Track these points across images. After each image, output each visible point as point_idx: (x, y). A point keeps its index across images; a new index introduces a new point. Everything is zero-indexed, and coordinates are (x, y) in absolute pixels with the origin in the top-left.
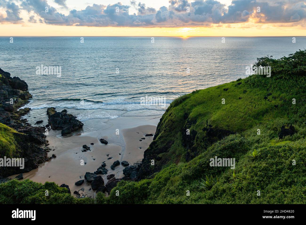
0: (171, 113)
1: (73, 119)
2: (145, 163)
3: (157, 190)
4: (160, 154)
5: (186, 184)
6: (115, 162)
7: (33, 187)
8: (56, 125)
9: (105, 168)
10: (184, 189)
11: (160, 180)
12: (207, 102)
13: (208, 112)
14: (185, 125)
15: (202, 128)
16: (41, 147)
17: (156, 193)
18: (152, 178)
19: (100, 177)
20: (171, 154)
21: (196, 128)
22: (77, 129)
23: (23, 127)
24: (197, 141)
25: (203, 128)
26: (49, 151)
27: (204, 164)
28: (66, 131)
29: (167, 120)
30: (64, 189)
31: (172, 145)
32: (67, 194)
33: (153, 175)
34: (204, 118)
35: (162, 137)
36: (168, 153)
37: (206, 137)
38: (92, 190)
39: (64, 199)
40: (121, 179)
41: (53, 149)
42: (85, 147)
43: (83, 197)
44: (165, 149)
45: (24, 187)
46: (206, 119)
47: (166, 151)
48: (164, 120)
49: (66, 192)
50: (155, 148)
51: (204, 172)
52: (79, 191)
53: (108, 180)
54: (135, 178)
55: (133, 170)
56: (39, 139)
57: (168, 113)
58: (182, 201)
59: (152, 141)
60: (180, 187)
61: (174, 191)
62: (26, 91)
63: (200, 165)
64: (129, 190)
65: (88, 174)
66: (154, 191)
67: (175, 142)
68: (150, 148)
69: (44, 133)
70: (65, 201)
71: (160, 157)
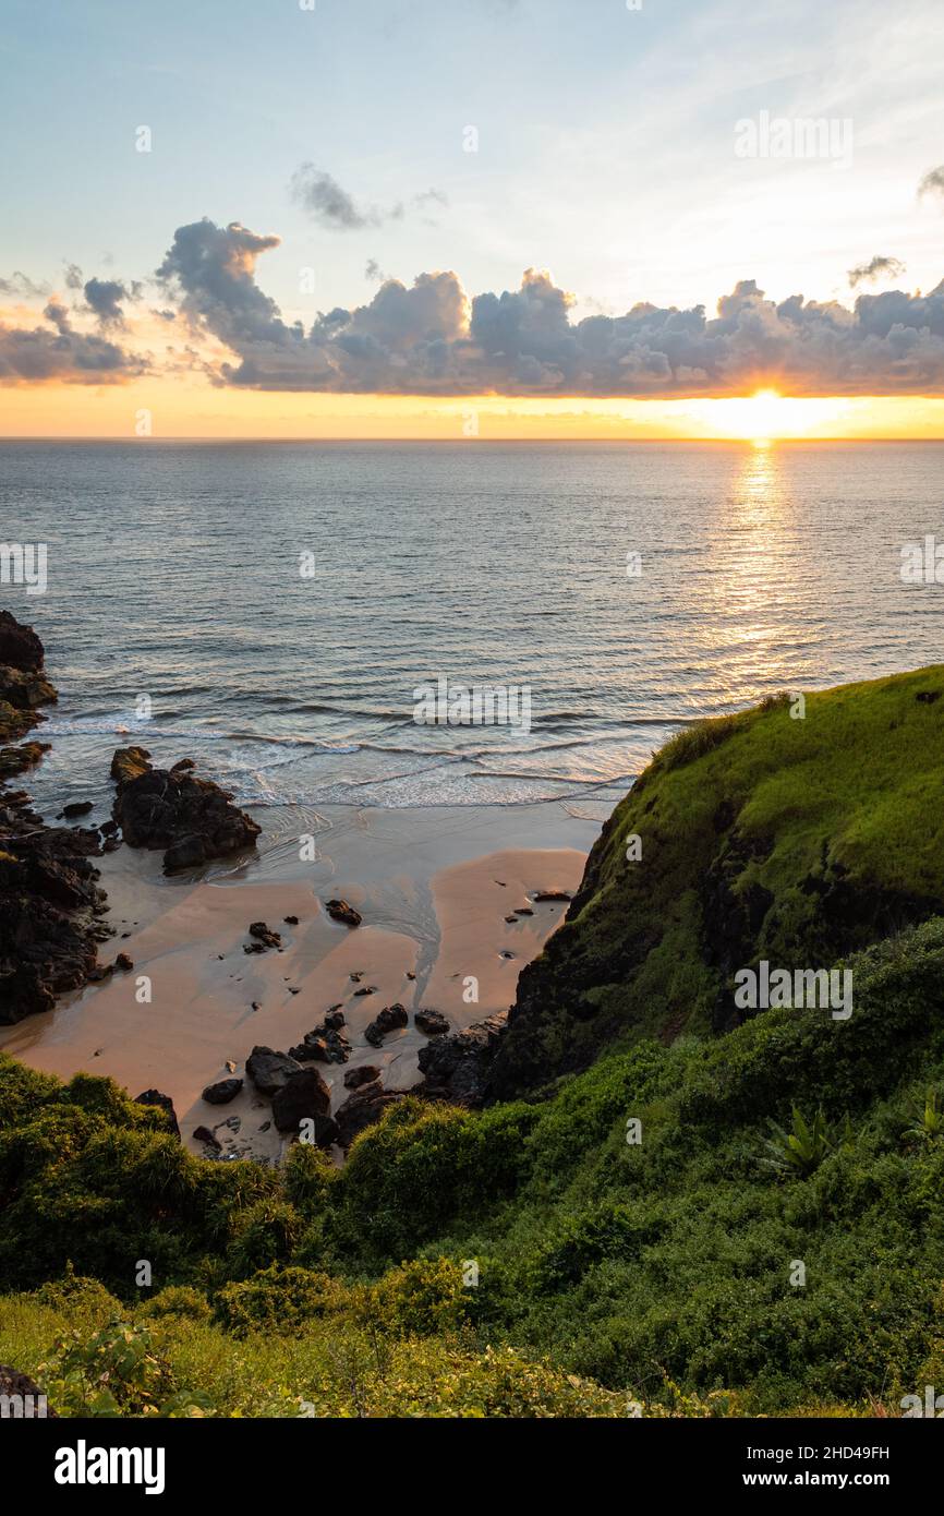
0: (656, 799)
1: (217, 801)
2: (520, 1025)
3: (561, 1159)
4: (592, 990)
5: (698, 1141)
6: (385, 1012)
7: (22, 1091)
8: (144, 828)
9: (339, 1037)
10: (687, 1166)
11: (580, 1111)
12: (832, 753)
13: (832, 804)
14: (714, 861)
15: (799, 879)
16: (72, 920)
17: (556, 1173)
18: (547, 1098)
19: (313, 1075)
20: (645, 991)
21: (770, 876)
22: (234, 849)
23: (9, 824)
24: (770, 938)
25: (805, 877)
26: (107, 940)
27: (789, 1052)
28: (184, 857)
30: (153, 1111)
31: (651, 952)
32: (161, 1138)
33: (550, 1085)
34: (811, 831)
35: (606, 910)
36: (632, 990)
37: (816, 922)
38: (273, 1128)
39: (145, 1155)
40: (405, 1093)
41: (124, 931)
42: (258, 930)
43: (232, 1156)
44: (618, 969)
46: (822, 837)
47: (618, 979)
48: (619, 828)
49: (156, 1127)
50: (571, 958)
51: (786, 1089)
52: (216, 1127)
53: (347, 1093)
54: (471, 1093)
55: (466, 1057)
56: (68, 882)
57: (643, 799)
58: (668, 1219)
59: (562, 922)
60: (669, 1153)
61: (641, 1168)
62: (35, 672)
63: (771, 1055)
64: (435, 1144)
65: (260, 1054)
66: (546, 1160)
67: (665, 936)
68: (547, 959)
69: (91, 860)
70: (151, 1167)
71: (591, 1001)
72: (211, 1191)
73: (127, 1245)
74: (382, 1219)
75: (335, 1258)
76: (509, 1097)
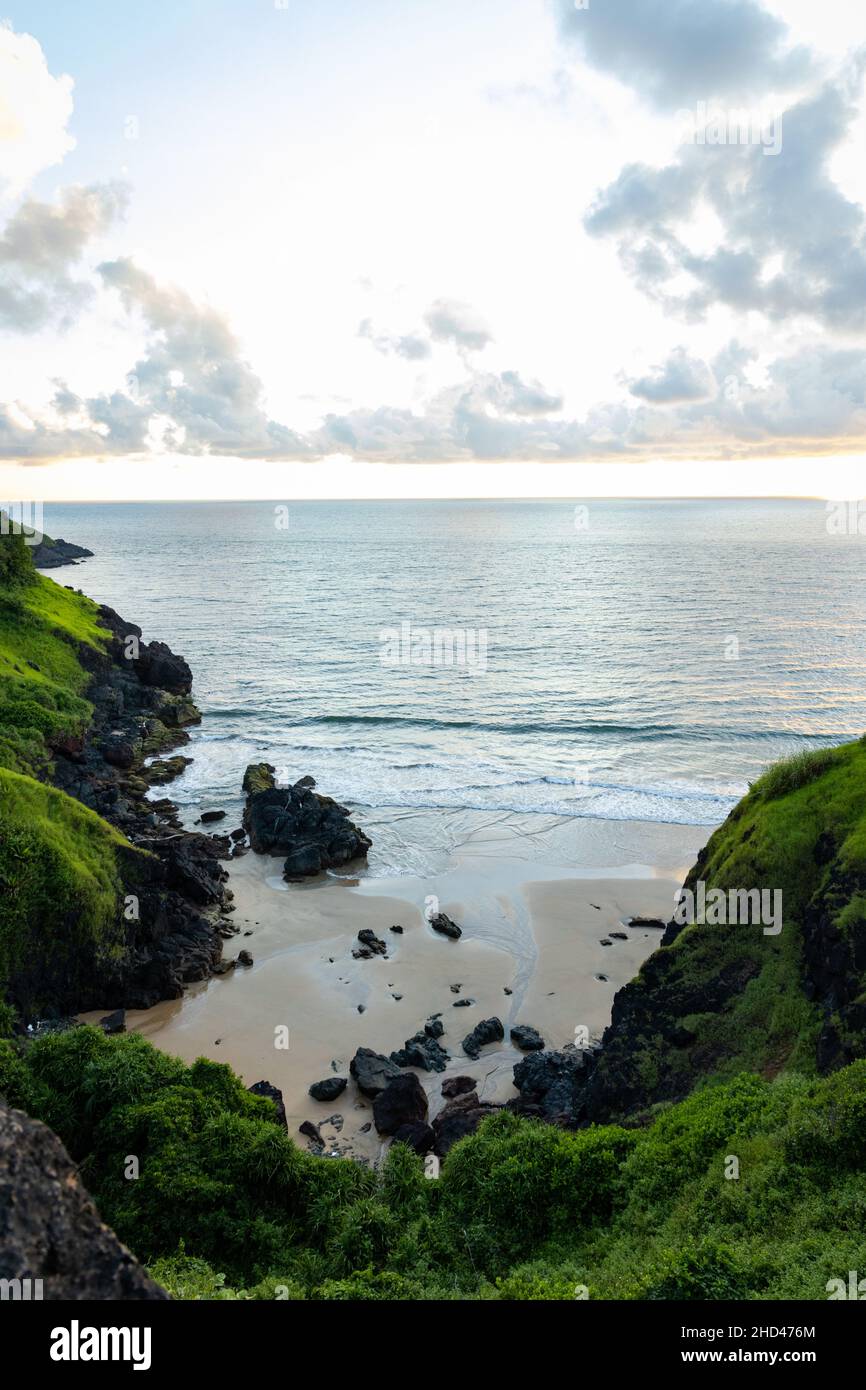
0: (753, 829)
1: (335, 815)
2: (615, 1047)
3: (658, 1189)
4: (689, 1017)
5: (807, 1183)
6: (482, 1025)
7: (150, 1071)
8: (269, 836)
9: (438, 1045)
10: (795, 1210)
11: (677, 1141)
14: (816, 893)
16: (203, 916)
17: (653, 1203)
18: (643, 1124)
19: (414, 1080)
20: (745, 1021)
22: (347, 859)
23: (155, 828)
28: (302, 865)
29: (730, 861)
30: (264, 1102)
31: (752, 981)
32: (270, 1128)
33: (646, 1112)
35: (703, 937)
36: (730, 1019)
38: (373, 1131)
39: (255, 1143)
40: (502, 1106)
41: (246, 930)
42: (366, 937)
43: (334, 1154)
44: (715, 999)
45: (119, 1061)
47: (716, 1008)
48: (715, 856)
49: (266, 1118)
50: (667, 984)
52: (321, 1124)
53: (444, 1102)
54: (566, 1113)
55: (560, 1076)
56: (201, 882)
57: (740, 828)
58: (776, 1264)
59: (656, 946)
60: (775, 1194)
61: (745, 1207)
62: (184, 695)
64: (529, 1160)
65: (364, 1055)
66: (643, 1189)
67: (764, 968)
68: (642, 982)
69: (221, 862)
70: (260, 1156)
71: (688, 1029)
72: (314, 1186)
73: (235, 1230)
74: (476, 1231)
75: (430, 1268)
76: (606, 1122)
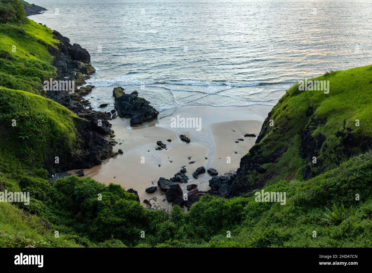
0: (287, 106)
1: (146, 104)
2: (241, 174)
3: (255, 214)
4: (264, 164)
5: (301, 211)
6: (198, 169)
7: (95, 188)
8: (124, 112)
9: (185, 175)
10: (297, 219)
12: (349, 91)
13: (348, 108)
14: (306, 126)
15: (335, 132)
16: (105, 139)
17: (254, 218)
18: (250, 196)
19: (178, 186)
20: (282, 165)
21: (325, 131)
22: (151, 119)
23: (84, 110)
24: (324, 150)
25: (337, 131)
26: (115, 145)
27: (332, 187)
28: (136, 121)
29: (279, 116)
30: (132, 195)
31: (284, 153)
32: (135, 202)
33: (250, 193)
34: (340, 117)
35: (269, 140)
36: (277, 165)
37: (340, 146)
38: (166, 201)
39: (131, 207)
40: (205, 192)
41: (120, 143)
42: (159, 143)
43: (155, 208)
44: (273, 159)
45: (85, 185)
46: (343, 119)
47: (273, 161)
48: (274, 115)
49: (134, 200)
50: (257, 155)
51: (330, 198)
52: (150, 200)
53: (188, 192)
54: (225, 193)
55: (224, 183)
56: (103, 128)
57: (283, 105)
58: (292, 234)
59: (254, 144)
60: (291, 215)
61: (282, 219)
62: (88, 63)
63: (326, 187)
64: (216, 208)
65: (162, 180)
66: (250, 214)
67: (288, 149)
68: (250, 155)
69: (109, 121)
70: (133, 211)
71: (264, 168)
72: (150, 218)
73: (127, 231)
74: (201, 228)
75: (187, 238)
76: (238, 195)
